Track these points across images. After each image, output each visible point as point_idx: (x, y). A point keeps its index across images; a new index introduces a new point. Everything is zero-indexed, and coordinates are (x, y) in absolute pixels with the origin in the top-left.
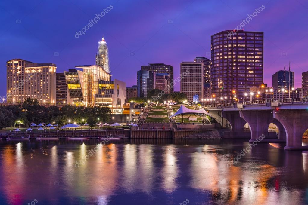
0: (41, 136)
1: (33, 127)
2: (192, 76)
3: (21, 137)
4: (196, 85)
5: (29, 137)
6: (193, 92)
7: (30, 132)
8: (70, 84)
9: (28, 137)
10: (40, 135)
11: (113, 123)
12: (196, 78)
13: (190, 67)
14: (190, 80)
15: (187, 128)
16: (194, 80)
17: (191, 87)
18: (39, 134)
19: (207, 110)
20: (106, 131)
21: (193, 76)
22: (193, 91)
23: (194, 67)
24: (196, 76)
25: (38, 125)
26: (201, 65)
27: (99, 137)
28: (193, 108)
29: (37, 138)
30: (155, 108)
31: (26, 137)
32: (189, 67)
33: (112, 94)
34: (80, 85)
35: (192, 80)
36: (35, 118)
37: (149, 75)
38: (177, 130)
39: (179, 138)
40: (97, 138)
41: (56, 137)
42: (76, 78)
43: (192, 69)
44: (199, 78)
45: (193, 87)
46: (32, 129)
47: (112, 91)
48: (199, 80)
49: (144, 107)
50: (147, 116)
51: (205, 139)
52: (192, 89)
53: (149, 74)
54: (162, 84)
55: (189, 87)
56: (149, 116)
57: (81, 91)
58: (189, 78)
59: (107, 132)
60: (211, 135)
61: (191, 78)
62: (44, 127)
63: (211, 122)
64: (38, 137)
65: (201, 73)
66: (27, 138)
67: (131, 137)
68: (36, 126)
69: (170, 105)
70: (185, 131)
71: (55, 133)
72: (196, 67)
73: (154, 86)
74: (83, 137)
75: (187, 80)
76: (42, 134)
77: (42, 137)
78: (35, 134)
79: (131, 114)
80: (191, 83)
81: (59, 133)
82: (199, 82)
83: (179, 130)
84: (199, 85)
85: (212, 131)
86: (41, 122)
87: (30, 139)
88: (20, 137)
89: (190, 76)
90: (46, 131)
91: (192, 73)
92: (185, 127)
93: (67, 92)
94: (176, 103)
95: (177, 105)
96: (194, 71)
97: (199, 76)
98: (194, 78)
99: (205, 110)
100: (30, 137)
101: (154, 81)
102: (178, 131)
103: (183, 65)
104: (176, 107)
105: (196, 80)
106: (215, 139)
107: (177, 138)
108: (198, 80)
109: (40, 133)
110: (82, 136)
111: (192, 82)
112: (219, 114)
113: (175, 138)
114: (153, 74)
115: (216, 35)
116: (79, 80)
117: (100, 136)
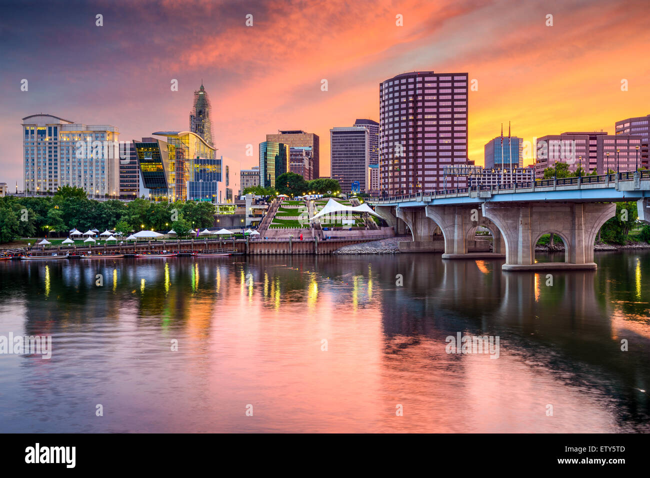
0: (90, 252)
1: (76, 236)
2: (350, 151)
3: (51, 255)
4: (356, 166)
5: (68, 255)
6: (351, 178)
7: (69, 245)
8: (144, 164)
9: (65, 255)
10: (89, 250)
11: (219, 229)
12: (355, 154)
13: (347, 136)
14: (347, 157)
15: (338, 236)
16: (353, 157)
17: (348, 169)
18: (87, 249)
19: (372, 207)
20: (205, 243)
21: (352, 151)
22: (352, 175)
23: (352, 136)
24: (355, 151)
25: (84, 234)
26: (363, 132)
27: (193, 254)
28: (349, 203)
29: (83, 256)
30: (287, 205)
31: (61, 254)
32: (344, 136)
33: (218, 180)
34: (161, 166)
35: (350, 157)
36: (80, 221)
37: (278, 149)
38: (323, 239)
39: (326, 252)
40: (190, 256)
41: (118, 253)
42: (155, 153)
43: (350, 139)
44: (361, 154)
45: (350, 169)
46: (73, 240)
47: (218, 176)
48: (361, 157)
49: (270, 202)
50: (275, 217)
51: (368, 254)
52: (350, 172)
53: (278, 147)
54: (300, 164)
55: (345, 169)
56: (277, 217)
57: (164, 176)
58: (345, 154)
59: (208, 244)
60: (378, 246)
61: (347, 154)
62: (97, 236)
63: (378, 225)
64: (84, 254)
65: (364, 145)
66: (64, 257)
67: (248, 252)
68: (81, 236)
69: (312, 198)
70: (335, 240)
71: (116, 247)
72: (356, 136)
73: (288, 167)
74: (167, 253)
75: (342, 157)
76: (93, 248)
77: (92, 254)
78: (78, 249)
79: (247, 215)
80: (347, 163)
81: (124, 247)
82: (361, 160)
83: (325, 239)
84: (361, 166)
85: (381, 241)
86: (89, 228)
87: (68, 258)
88: (49, 255)
89: (346, 151)
90: (99, 244)
91: (350, 145)
92: (336, 234)
93: (139, 177)
94: (322, 195)
95: (324, 199)
96: (352, 142)
97: (361, 151)
98: (353, 154)
99: (369, 206)
100: (70, 254)
101: (288, 160)
102: (324, 241)
103: (334, 133)
104: (322, 202)
105: (356, 157)
106: (386, 253)
107: (323, 253)
108: (359, 157)
109: (88, 247)
110: (165, 251)
111: (350, 160)
112: (391, 212)
113: (320, 253)
114: (285, 147)
115: (388, 81)
116: (160, 157)
117: (195, 252)
